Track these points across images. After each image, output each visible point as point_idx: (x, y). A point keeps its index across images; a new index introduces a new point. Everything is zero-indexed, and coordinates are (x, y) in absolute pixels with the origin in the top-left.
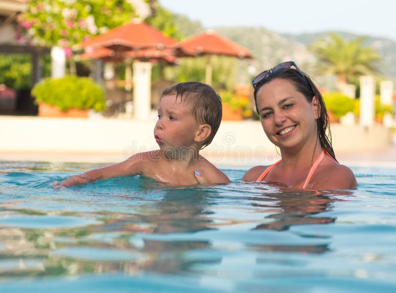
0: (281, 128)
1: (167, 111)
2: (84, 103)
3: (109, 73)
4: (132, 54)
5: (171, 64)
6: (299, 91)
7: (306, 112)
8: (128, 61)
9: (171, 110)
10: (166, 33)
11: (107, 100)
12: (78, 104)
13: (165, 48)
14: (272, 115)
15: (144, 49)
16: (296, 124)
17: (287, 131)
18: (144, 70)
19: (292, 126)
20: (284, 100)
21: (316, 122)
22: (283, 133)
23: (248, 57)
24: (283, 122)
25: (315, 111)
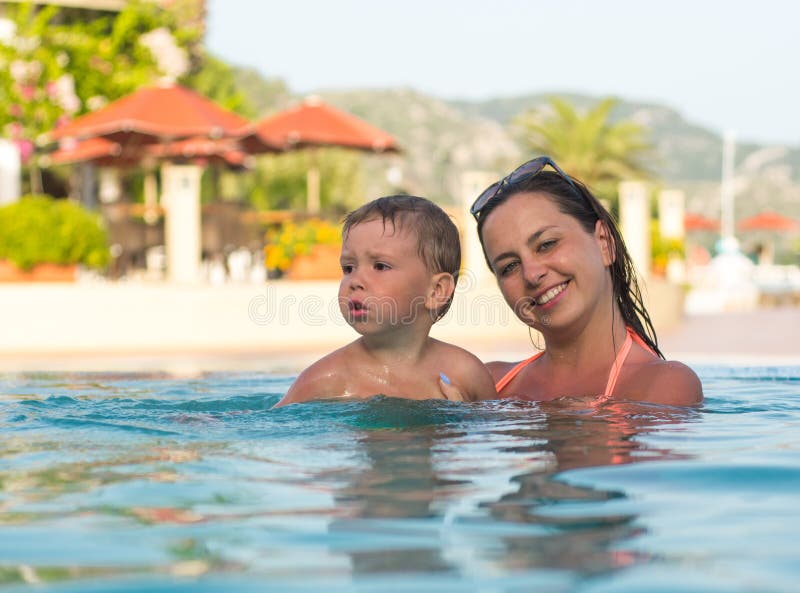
0: (539, 290)
1: (367, 253)
2: (67, 252)
3: (110, 190)
4: (159, 150)
5: (236, 168)
6: (565, 213)
7: (585, 253)
8: (148, 163)
9: (374, 251)
10: (223, 104)
11: (112, 243)
12: (54, 254)
13: (225, 136)
14: (518, 267)
15: (183, 138)
16: (569, 279)
17: (551, 294)
18: (186, 182)
19: (561, 284)
20: (538, 234)
21: (608, 273)
22: (545, 299)
23: (391, 150)
24: (542, 276)
25: (603, 249)
